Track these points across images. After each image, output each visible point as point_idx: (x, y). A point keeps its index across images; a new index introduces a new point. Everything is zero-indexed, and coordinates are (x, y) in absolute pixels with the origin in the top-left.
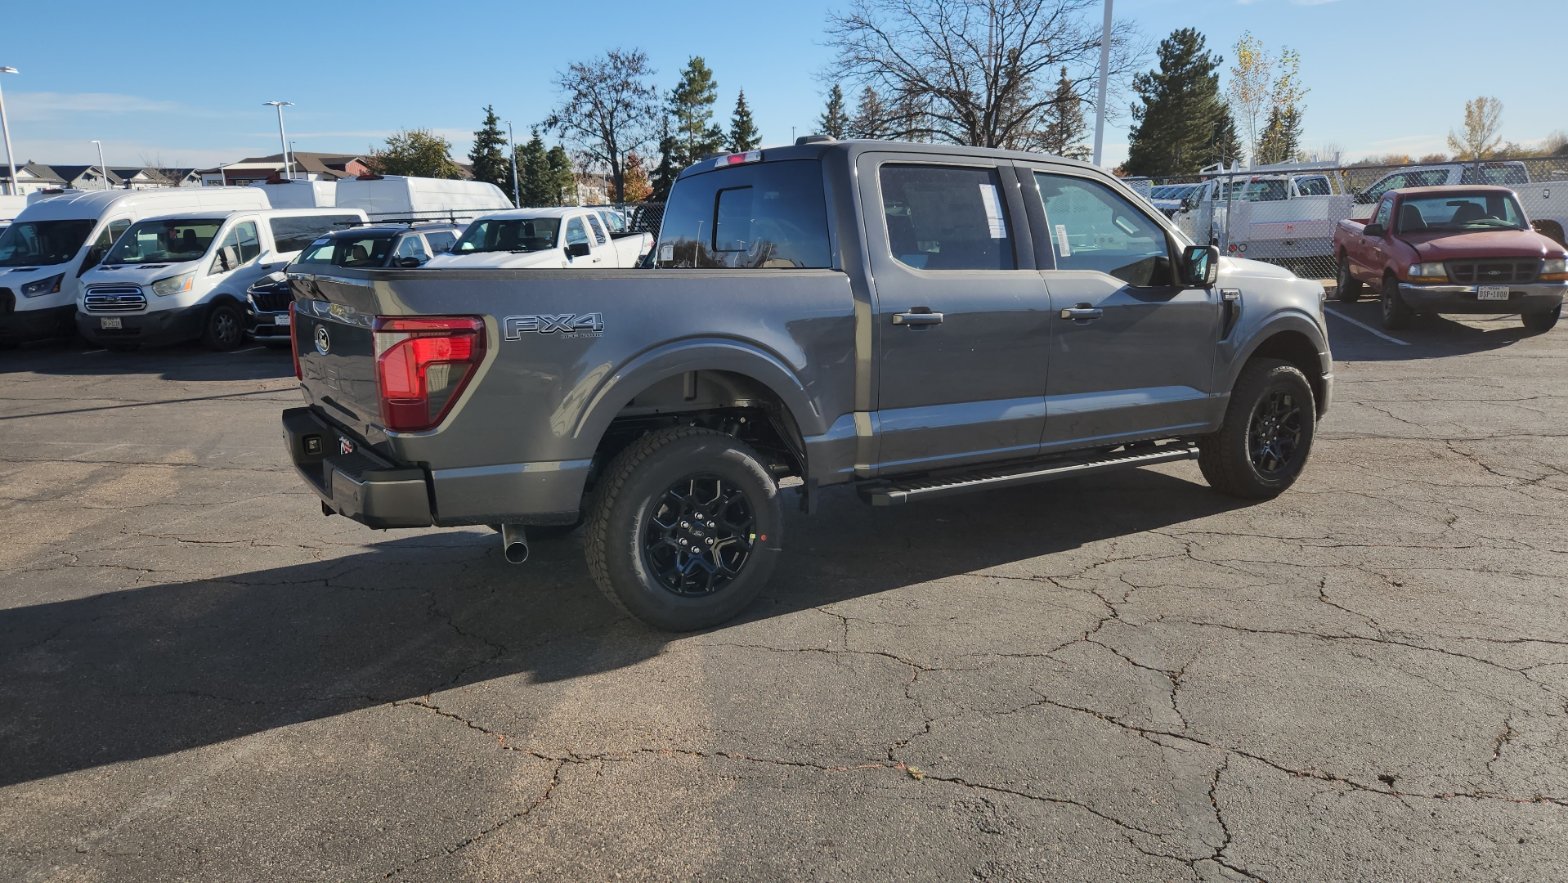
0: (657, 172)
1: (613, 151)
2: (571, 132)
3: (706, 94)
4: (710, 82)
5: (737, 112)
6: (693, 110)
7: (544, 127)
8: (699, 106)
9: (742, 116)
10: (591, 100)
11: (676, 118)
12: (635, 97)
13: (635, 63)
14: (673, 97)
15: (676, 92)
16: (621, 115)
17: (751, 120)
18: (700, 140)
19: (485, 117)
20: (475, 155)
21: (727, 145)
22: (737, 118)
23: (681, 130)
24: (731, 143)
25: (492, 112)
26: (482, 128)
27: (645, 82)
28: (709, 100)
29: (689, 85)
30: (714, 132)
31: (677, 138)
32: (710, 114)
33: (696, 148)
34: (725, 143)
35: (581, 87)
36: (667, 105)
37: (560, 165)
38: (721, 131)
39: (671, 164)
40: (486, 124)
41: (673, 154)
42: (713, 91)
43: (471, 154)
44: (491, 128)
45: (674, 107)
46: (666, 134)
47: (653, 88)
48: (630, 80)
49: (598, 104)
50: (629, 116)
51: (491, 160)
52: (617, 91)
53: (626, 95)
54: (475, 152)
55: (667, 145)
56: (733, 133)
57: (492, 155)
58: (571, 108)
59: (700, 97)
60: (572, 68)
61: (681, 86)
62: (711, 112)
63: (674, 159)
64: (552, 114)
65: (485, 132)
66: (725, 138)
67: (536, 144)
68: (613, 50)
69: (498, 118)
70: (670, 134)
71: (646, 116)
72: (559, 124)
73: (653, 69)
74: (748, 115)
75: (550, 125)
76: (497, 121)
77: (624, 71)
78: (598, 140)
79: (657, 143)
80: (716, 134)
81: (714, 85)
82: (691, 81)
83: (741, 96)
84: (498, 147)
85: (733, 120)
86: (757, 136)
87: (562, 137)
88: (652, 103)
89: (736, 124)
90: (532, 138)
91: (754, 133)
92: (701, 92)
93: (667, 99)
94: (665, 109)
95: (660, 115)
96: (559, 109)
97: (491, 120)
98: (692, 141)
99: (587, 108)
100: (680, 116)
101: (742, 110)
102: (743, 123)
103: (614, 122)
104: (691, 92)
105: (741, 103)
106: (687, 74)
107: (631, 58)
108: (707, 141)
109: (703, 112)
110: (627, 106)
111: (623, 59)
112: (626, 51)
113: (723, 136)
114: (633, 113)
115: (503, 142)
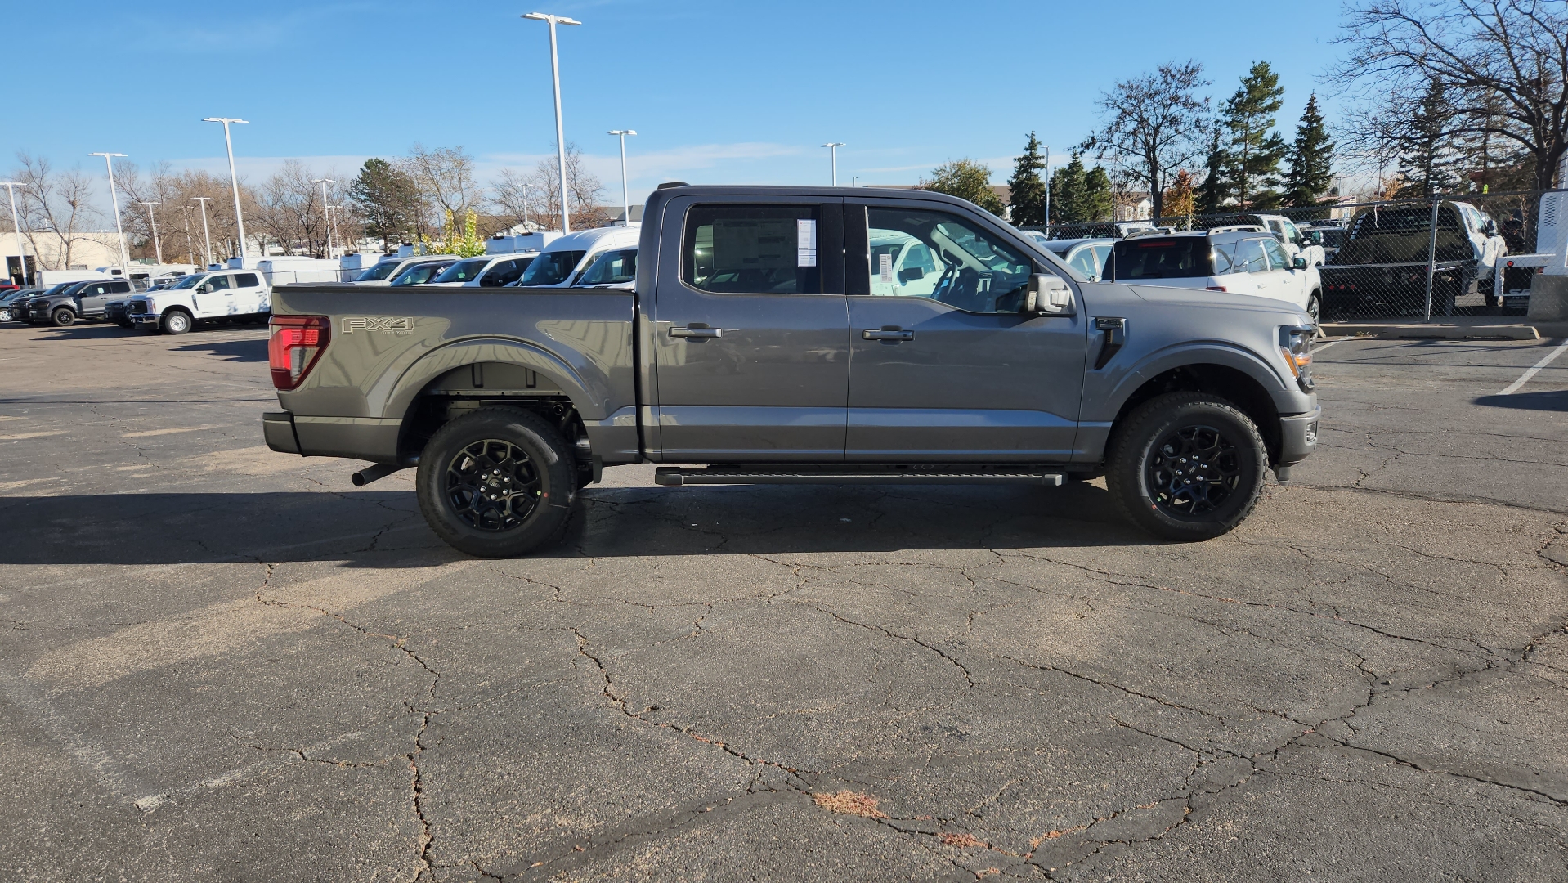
0: (1201, 188)
1: (1154, 166)
2: (1109, 153)
3: (1268, 101)
4: (1275, 88)
5: (1304, 118)
6: (1251, 119)
7: (1082, 149)
8: (1259, 115)
9: (1310, 122)
10: (1136, 117)
11: (1229, 130)
12: (1185, 111)
13: (1188, 75)
14: (1228, 108)
15: (1231, 102)
16: (1166, 131)
17: (1322, 125)
18: (1257, 152)
19: (1026, 142)
20: (1014, 180)
21: (1289, 155)
22: (1305, 124)
23: (1235, 142)
24: (1293, 153)
25: (1034, 137)
26: (1022, 154)
27: (1197, 94)
28: (1273, 107)
29: (1248, 93)
30: (1275, 141)
31: (1230, 151)
32: (1271, 123)
33: (1249, 161)
34: (1287, 153)
35: (1125, 106)
36: (1220, 117)
37: (1099, 185)
38: (1282, 140)
39: (1218, 179)
40: (1027, 149)
41: (1223, 168)
42: (1278, 98)
43: (1010, 179)
44: (1031, 153)
45: (1228, 119)
46: (1216, 147)
47: (1207, 100)
48: (1181, 93)
49: (1142, 121)
50: (1177, 131)
51: (1027, 184)
52: (1165, 106)
53: (1174, 110)
54: (1014, 177)
55: (1216, 159)
56: (1298, 141)
57: (1030, 179)
58: (1114, 128)
59: (1260, 106)
60: (1120, 86)
61: (1240, 94)
62: (1273, 120)
63: (1223, 174)
64: (1091, 135)
65: (1025, 158)
66: (1288, 148)
67: (1075, 167)
68: (1164, 64)
69: (1040, 143)
70: (1221, 147)
71: (1196, 130)
72: (1097, 144)
73: (1208, 80)
74: (1319, 119)
75: (1087, 147)
76: (1038, 146)
77: (1174, 85)
78: (1140, 159)
79: (1205, 158)
80: (1277, 143)
81: (1280, 91)
82: (1251, 90)
83: (1312, 99)
84: (1036, 171)
85: (1299, 127)
86: (1329, 142)
87: (1100, 157)
88: (1203, 116)
89: (1302, 131)
90: (1071, 161)
91: (1326, 138)
92: (1262, 99)
93: (1222, 111)
94: (1217, 121)
95: (1212, 128)
96: (1099, 131)
97: (1032, 146)
98: (1246, 153)
99: (1131, 126)
100: (1233, 128)
101: (1311, 114)
102: (1312, 129)
103: (1158, 139)
104: (1249, 101)
105: (1311, 108)
106: (1247, 81)
107: (1183, 70)
108: (1266, 152)
109: (1263, 121)
110: (1174, 121)
111: (1173, 73)
112: (1179, 64)
113: (1285, 146)
114: (1181, 128)
115: (1042, 166)
